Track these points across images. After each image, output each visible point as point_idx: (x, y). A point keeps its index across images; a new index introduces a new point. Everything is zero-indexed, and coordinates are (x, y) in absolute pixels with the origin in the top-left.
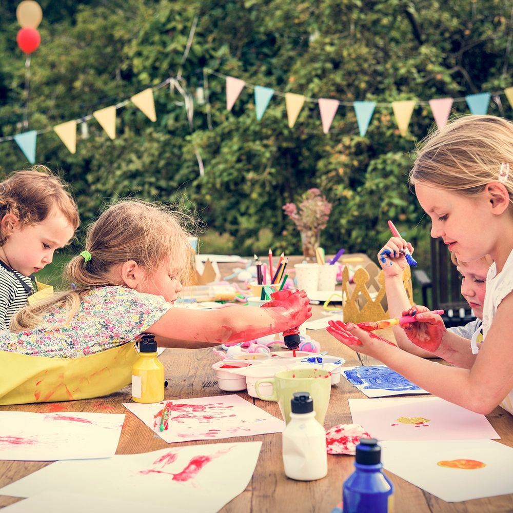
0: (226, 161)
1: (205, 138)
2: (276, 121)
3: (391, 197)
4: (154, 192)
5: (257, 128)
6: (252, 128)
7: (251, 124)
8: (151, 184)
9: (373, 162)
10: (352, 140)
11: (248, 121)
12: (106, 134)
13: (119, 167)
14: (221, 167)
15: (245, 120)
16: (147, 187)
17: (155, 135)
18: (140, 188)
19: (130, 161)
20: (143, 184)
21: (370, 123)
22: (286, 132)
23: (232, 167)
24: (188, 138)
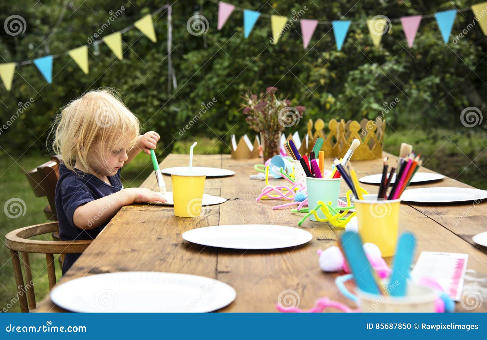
0: (218, 76)
1: (200, 57)
2: (262, 40)
3: (370, 103)
4: (156, 103)
5: (246, 47)
6: (242, 46)
7: (240, 43)
8: (154, 97)
9: (351, 73)
10: (331, 55)
11: (238, 41)
12: (114, 55)
13: (126, 83)
14: (215, 80)
15: (234, 40)
16: (150, 98)
17: (157, 56)
18: (144, 100)
19: (136, 77)
20: (147, 97)
21: (346, 41)
22: (271, 50)
23: (224, 81)
24: (185, 57)
